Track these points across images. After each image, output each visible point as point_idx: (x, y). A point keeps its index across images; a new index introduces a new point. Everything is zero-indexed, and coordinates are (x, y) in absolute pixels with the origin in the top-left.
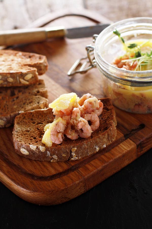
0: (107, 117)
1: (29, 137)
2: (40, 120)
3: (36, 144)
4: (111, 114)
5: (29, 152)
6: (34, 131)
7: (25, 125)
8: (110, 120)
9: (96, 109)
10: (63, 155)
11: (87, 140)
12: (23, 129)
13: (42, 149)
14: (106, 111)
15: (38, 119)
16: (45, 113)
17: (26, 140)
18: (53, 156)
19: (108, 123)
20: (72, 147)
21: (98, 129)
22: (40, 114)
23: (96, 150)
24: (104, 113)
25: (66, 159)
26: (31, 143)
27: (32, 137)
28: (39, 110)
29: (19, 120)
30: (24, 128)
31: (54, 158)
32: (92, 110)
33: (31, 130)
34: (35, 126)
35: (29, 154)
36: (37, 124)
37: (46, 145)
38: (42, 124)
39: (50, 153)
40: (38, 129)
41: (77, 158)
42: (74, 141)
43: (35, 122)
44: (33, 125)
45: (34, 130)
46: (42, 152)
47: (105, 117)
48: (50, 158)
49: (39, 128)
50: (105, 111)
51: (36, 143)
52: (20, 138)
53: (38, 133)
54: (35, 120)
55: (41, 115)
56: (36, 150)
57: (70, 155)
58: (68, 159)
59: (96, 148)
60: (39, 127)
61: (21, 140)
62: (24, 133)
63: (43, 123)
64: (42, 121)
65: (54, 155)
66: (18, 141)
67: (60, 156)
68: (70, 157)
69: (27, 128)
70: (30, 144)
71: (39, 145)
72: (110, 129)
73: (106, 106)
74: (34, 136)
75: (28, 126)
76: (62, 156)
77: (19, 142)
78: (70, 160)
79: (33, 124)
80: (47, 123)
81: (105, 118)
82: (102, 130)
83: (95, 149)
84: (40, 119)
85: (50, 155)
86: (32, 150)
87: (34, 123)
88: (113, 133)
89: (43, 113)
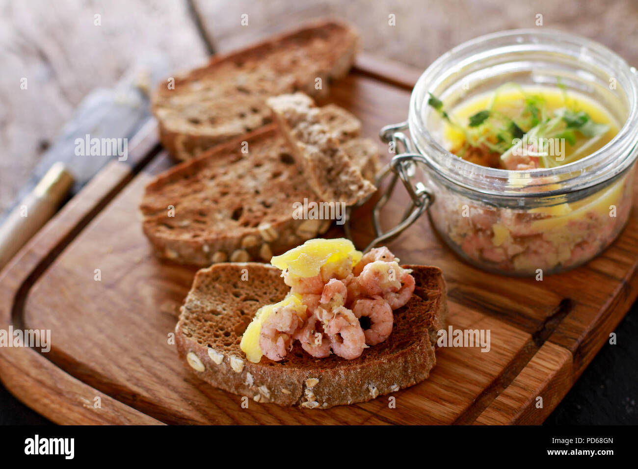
0: (417, 315)
1: (215, 329)
2: (254, 292)
3: (225, 350)
4: (428, 311)
5: (205, 366)
6: (231, 317)
7: (215, 296)
8: (422, 326)
9: (390, 290)
10: (284, 391)
11: (350, 364)
12: (207, 306)
13: (236, 364)
14: (421, 299)
15: (249, 288)
16: (271, 276)
17: (205, 334)
18: (259, 388)
19: (415, 331)
20: (307, 374)
21: (384, 342)
22: (259, 276)
23: (370, 394)
24: (415, 303)
25: (291, 402)
26: (214, 345)
27: (222, 329)
28: (260, 264)
29: (203, 282)
30: (209, 304)
31: (261, 392)
32: (380, 291)
33: (225, 312)
34: (238, 303)
35: (206, 370)
36: (245, 300)
37: (247, 357)
38: (257, 301)
39: (253, 377)
40: (243, 313)
41: (316, 404)
42: (316, 361)
43: (241, 295)
44: (234, 300)
45: (231, 314)
46: (234, 374)
47: (412, 314)
48: (251, 390)
49: (246, 311)
50: (418, 300)
51: (225, 347)
52: (192, 326)
53: (239, 322)
54: (242, 288)
55: (261, 279)
56: (221, 364)
57: (301, 394)
58: (296, 403)
59: (371, 388)
60: (247, 308)
61: (192, 333)
62: (206, 316)
63: (260, 299)
64: (259, 293)
65: (263, 384)
66: (183, 333)
67: (276, 391)
68: (300, 398)
69: (217, 305)
70: (210, 346)
71: (231, 354)
72: (412, 349)
73: (424, 287)
74: (227, 328)
75: (220, 300)
76: (281, 391)
77: (185, 336)
78: (299, 404)
79: (234, 298)
80: (269, 301)
81: (411, 318)
82: (394, 346)
83: (368, 391)
84: (256, 287)
85: (254, 383)
86: (214, 362)
87: (237, 295)
88: (420, 360)
89: (267, 275)
